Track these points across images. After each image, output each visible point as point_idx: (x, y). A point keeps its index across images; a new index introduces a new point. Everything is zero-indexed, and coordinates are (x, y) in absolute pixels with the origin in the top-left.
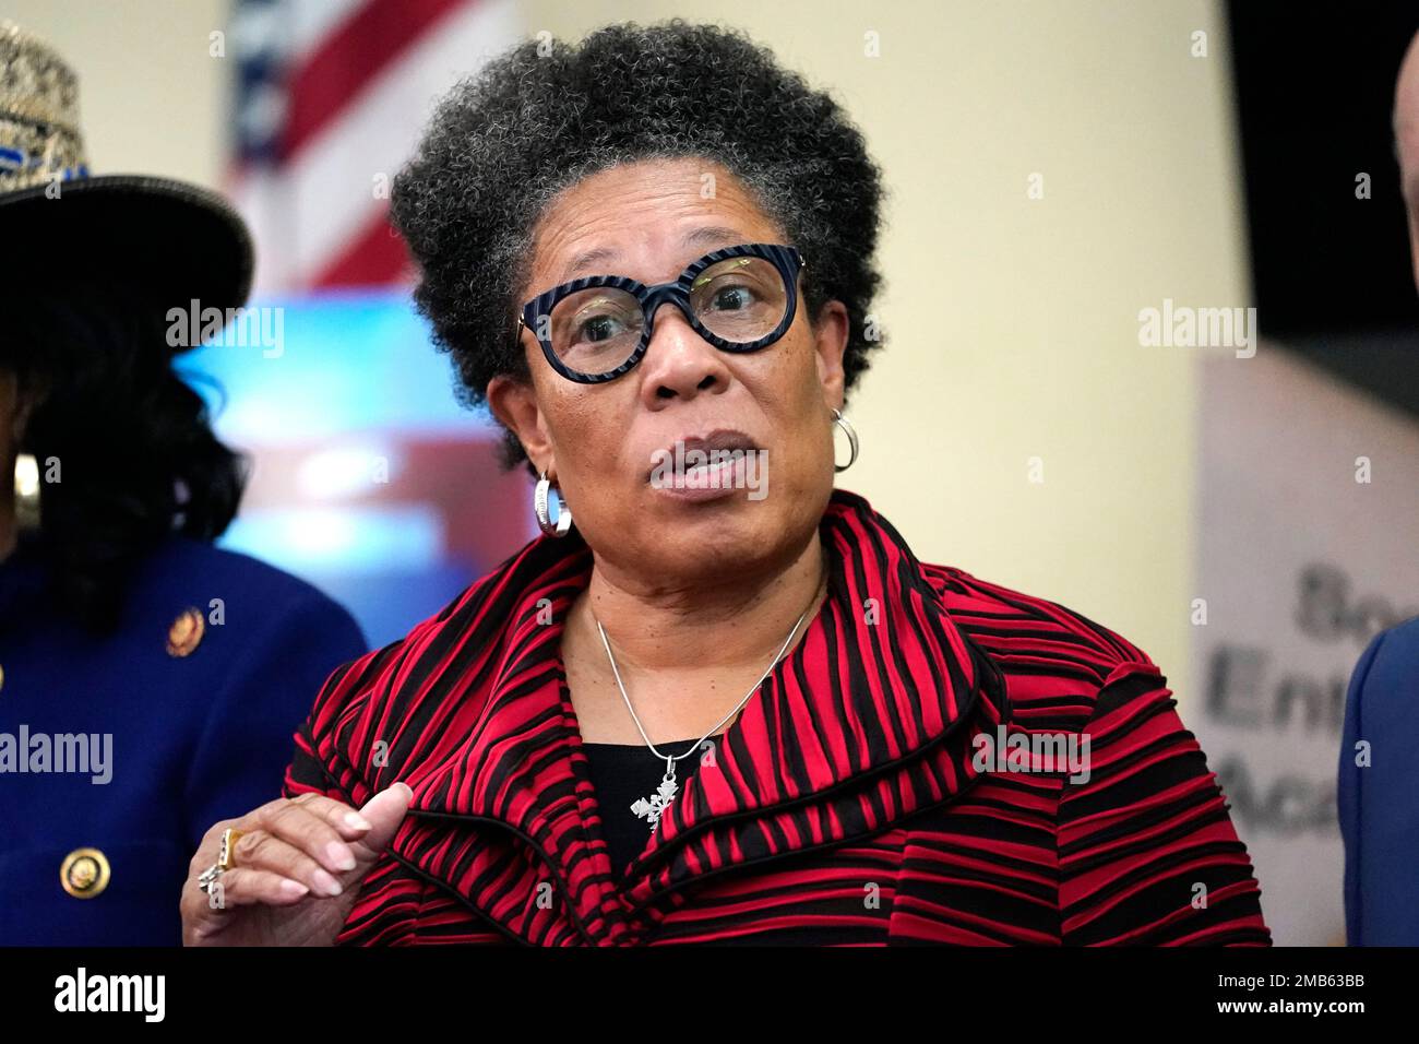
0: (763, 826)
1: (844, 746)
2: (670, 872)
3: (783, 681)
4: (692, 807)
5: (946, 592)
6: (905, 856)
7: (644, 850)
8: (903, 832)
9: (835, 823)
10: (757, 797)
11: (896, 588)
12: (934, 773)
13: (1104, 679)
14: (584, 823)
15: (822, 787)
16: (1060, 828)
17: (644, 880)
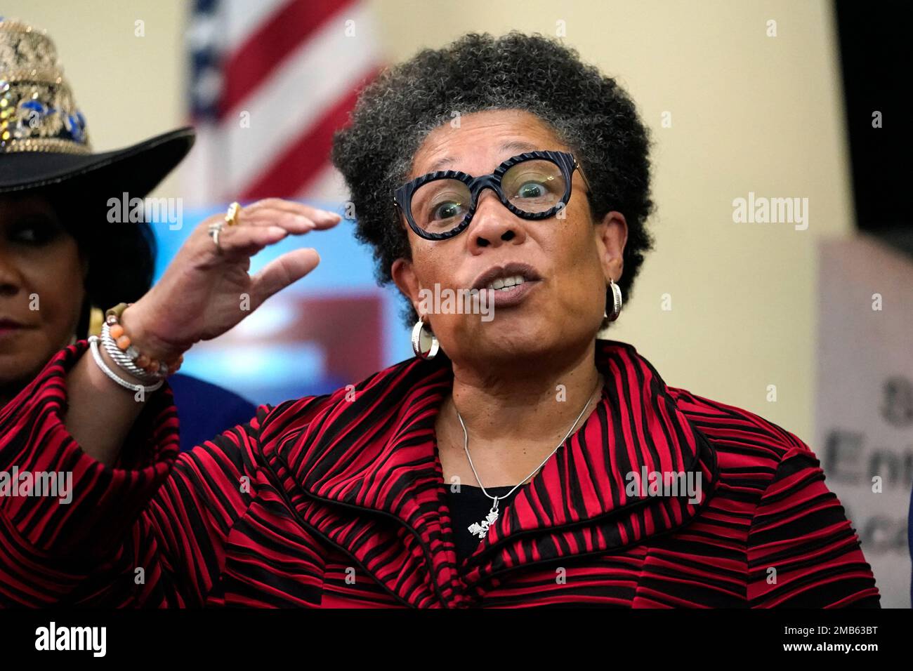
0: (554, 539)
1: (610, 490)
2: (492, 566)
3: (571, 448)
4: (509, 525)
5: (679, 400)
6: (645, 563)
7: (476, 550)
8: (646, 548)
9: (601, 539)
10: (551, 519)
11: (648, 395)
12: (667, 511)
13: (782, 457)
14: (442, 530)
15: (594, 515)
16: (749, 549)
17: (474, 570)
